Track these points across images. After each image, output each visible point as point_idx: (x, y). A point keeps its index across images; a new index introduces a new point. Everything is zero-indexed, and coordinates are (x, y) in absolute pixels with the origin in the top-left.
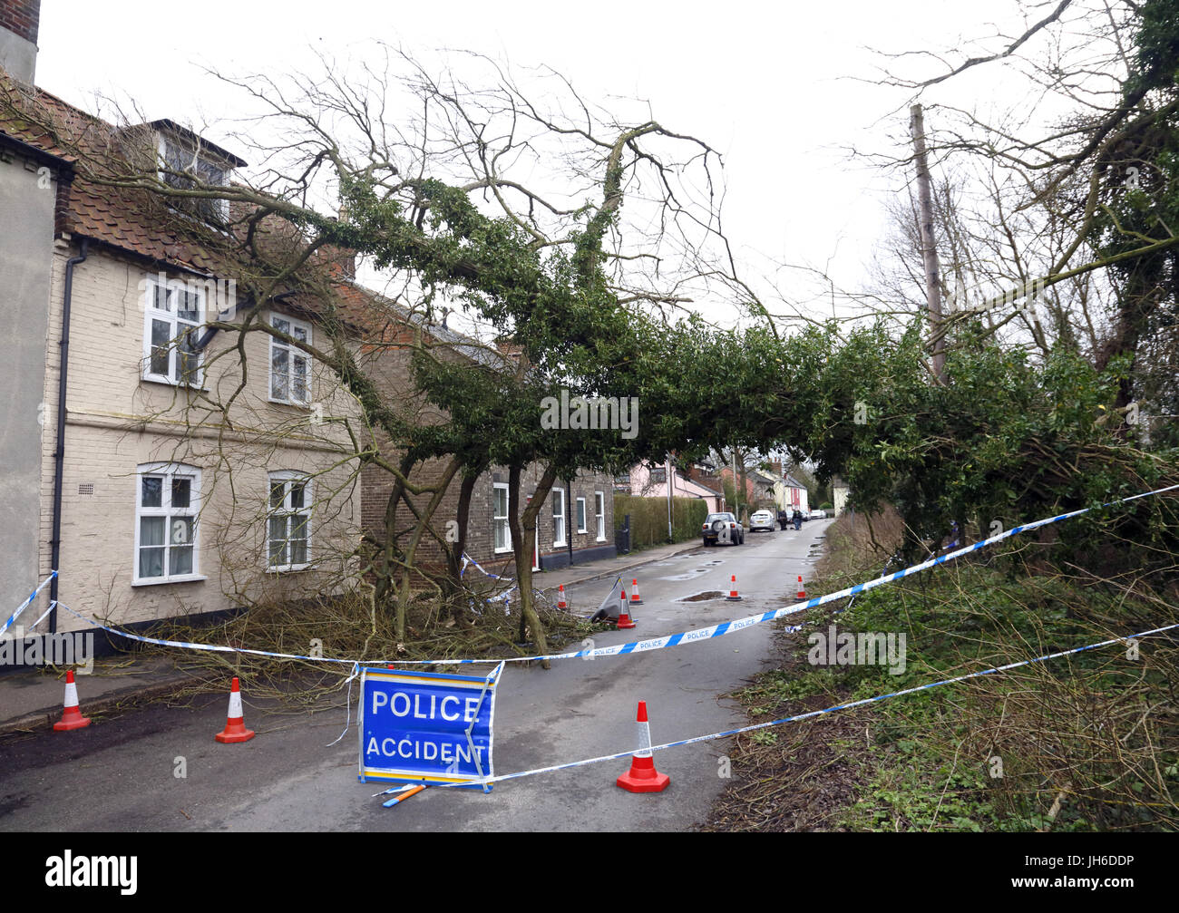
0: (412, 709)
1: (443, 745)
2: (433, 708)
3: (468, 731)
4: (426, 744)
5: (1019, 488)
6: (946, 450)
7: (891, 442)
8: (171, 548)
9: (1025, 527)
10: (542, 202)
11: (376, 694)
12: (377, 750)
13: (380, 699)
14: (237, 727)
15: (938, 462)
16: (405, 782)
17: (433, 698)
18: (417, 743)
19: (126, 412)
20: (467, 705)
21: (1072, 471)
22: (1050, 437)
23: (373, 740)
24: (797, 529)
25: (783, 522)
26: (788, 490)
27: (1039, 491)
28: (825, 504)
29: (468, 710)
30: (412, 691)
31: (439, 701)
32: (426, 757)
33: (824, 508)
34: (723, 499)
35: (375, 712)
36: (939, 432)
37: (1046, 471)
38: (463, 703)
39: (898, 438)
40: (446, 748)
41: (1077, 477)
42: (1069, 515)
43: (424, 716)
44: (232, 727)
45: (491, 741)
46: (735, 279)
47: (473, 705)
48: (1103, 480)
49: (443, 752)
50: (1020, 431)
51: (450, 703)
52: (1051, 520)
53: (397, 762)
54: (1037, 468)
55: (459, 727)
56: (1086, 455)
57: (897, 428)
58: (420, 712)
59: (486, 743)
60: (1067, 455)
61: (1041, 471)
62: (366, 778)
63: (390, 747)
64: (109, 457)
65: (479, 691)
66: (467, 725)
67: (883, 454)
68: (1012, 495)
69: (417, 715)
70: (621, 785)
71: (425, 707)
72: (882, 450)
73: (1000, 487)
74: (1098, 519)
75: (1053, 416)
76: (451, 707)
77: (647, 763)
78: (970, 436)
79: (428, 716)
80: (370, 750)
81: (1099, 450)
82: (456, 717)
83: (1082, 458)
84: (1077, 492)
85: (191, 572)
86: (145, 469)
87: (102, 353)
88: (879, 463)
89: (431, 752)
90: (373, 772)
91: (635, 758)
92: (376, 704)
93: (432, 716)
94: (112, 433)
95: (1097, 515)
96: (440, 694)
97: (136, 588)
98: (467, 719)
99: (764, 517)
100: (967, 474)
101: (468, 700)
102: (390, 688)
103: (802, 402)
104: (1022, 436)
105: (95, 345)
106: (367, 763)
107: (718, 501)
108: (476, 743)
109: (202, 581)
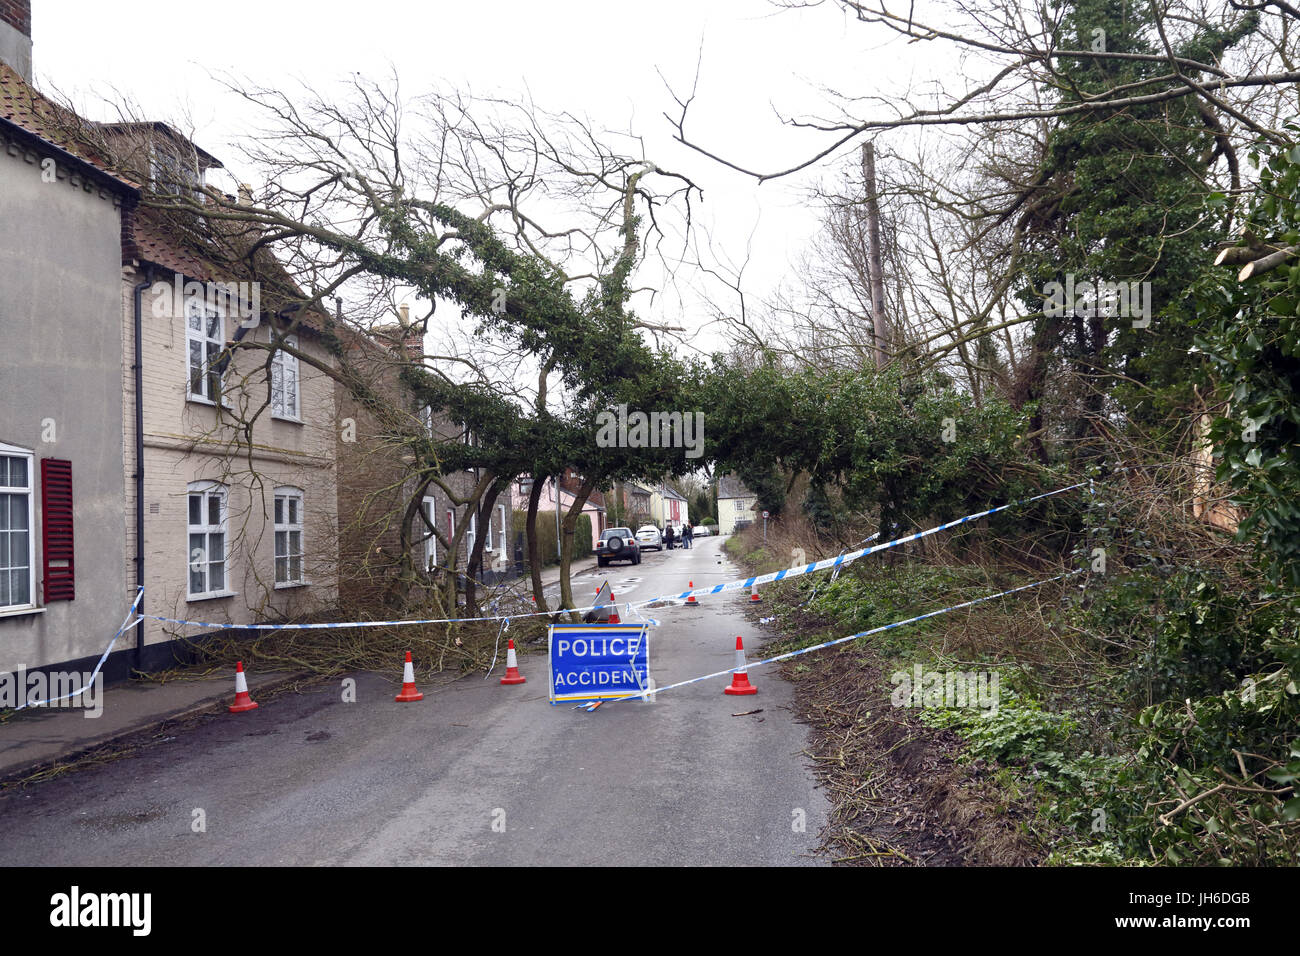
0: (589, 650)
1: (614, 673)
2: (604, 648)
3: (632, 661)
4: (600, 673)
5: (965, 492)
6: (915, 466)
7: (881, 460)
8: (210, 564)
9: (970, 517)
10: (534, 225)
11: (561, 642)
12: (563, 682)
13: (564, 645)
14: (412, 690)
15: (910, 474)
16: (587, 701)
17: (604, 641)
18: (594, 674)
19: (178, 432)
20: (629, 644)
21: (999, 480)
22: (985, 457)
23: (560, 675)
24: (687, 548)
25: (670, 540)
26: (667, 502)
27: (977, 494)
28: (706, 519)
29: (630, 647)
30: (587, 638)
31: (608, 644)
32: (601, 682)
33: (706, 524)
34: (605, 514)
35: (561, 655)
36: (910, 452)
37: (983, 480)
38: (626, 643)
39: (883, 457)
40: (616, 675)
41: (1002, 484)
42: (998, 509)
43: (598, 654)
44: (408, 690)
45: (648, 666)
46: (744, 324)
47: (634, 643)
48: (1018, 486)
49: (614, 677)
50: (966, 454)
51: (617, 644)
52: (987, 513)
53: (579, 688)
54: (976, 478)
55: (625, 659)
56: (1008, 469)
57: (882, 449)
58: (595, 651)
59: (645, 668)
60: (996, 469)
61: (979, 480)
62: (557, 702)
63: (573, 679)
64: (168, 476)
65: (639, 634)
66: (631, 657)
67: (876, 468)
68: (961, 497)
69: (593, 654)
70: (728, 692)
71: (598, 646)
72: (874, 466)
73: (953, 491)
74: (1015, 512)
75: (987, 443)
76: (618, 646)
77: (744, 677)
78: (932, 455)
79: (602, 654)
80: (557, 682)
81: (1017, 466)
82: (621, 653)
83: (1006, 472)
84: (1002, 495)
85: (223, 588)
86: (191, 488)
87: (159, 375)
88: (872, 476)
89: (604, 678)
90: (560, 697)
91: (735, 675)
92: (561, 649)
93: (604, 653)
94: (170, 453)
95: (1015, 509)
96: (609, 638)
97: (190, 603)
98: (630, 653)
99: (648, 535)
100: (931, 483)
101: (630, 640)
102: (571, 637)
103: (810, 429)
104: (969, 457)
105: (155, 368)
106: (557, 692)
107: (600, 515)
108: (638, 669)
109: (232, 597)
